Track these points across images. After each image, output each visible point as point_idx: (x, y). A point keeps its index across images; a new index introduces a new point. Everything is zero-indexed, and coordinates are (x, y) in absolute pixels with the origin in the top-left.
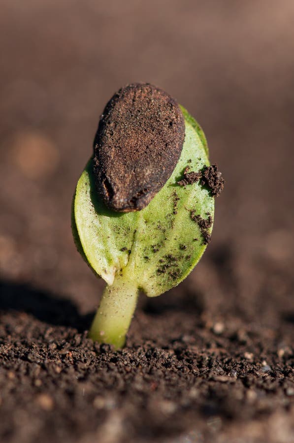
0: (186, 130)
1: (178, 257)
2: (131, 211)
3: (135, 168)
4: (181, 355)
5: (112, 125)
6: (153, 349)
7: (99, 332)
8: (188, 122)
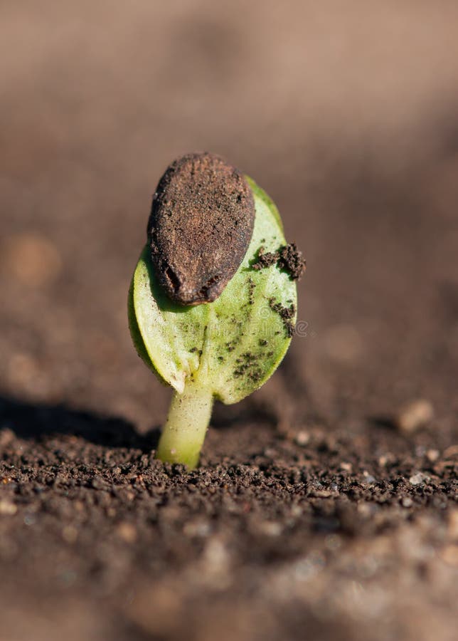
0: (256, 205)
1: (257, 355)
2: (201, 304)
3: (202, 252)
4: (268, 471)
5: (169, 204)
6: (235, 467)
7: (170, 451)
8: (257, 195)
